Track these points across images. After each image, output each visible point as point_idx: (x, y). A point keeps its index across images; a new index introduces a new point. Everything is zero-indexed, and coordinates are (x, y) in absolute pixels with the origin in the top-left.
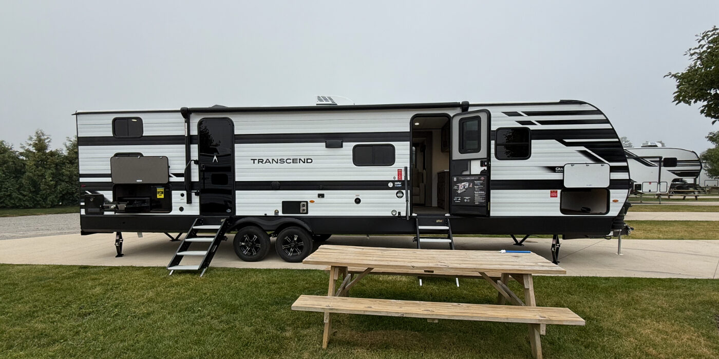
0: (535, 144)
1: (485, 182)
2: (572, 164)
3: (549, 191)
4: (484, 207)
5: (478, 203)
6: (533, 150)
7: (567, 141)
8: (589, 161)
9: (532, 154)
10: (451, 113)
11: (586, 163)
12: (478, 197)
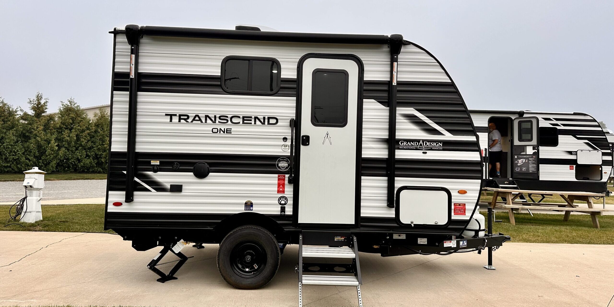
0: (561, 137)
1: (536, 159)
2: (582, 151)
3: (569, 166)
4: (535, 174)
5: (531, 172)
6: (559, 141)
7: (578, 136)
8: (591, 149)
9: (559, 143)
10: (513, 117)
11: (589, 150)
12: (532, 168)
